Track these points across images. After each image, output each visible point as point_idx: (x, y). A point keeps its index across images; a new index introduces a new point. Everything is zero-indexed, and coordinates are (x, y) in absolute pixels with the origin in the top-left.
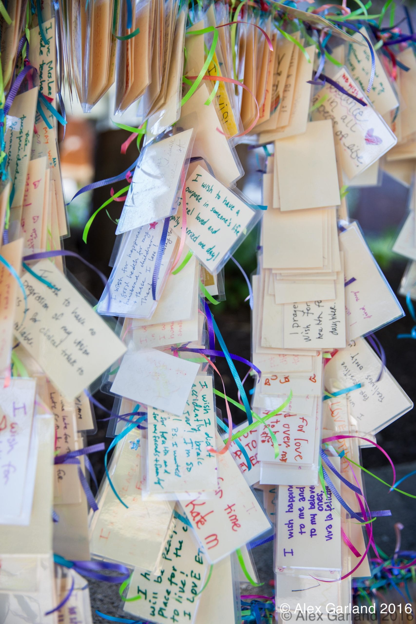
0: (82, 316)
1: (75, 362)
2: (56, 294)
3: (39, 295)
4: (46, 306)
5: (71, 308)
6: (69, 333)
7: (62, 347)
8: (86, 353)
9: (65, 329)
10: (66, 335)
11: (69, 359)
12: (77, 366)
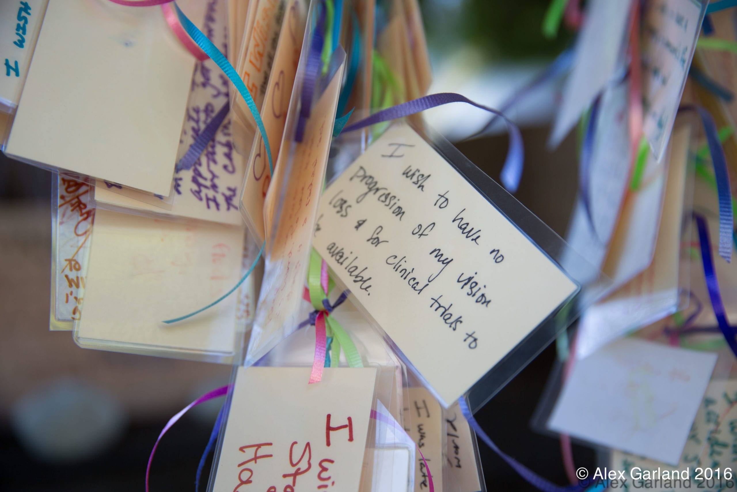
0: (474, 224)
1: (459, 320)
2: (421, 187)
3: (387, 192)
4: (400, 212)
5: (452, 211)
6: (446, 262)
7: (431, 291)
8: (484, 300)
9: (437, 253)
10: (441, 265)
11: (446, 315)
12: (462, 329)
